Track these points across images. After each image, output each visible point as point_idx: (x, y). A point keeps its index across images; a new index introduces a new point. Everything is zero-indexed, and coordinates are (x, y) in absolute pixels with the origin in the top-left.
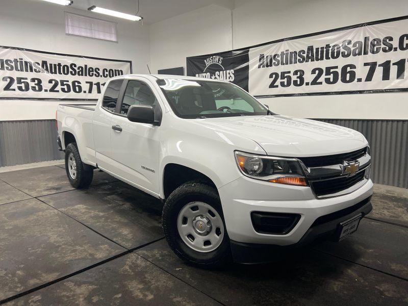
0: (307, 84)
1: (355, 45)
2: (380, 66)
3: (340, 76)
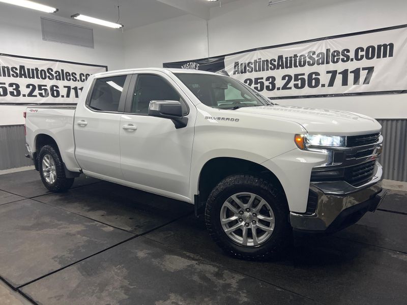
0: (278, 89)
1: (318, 56)
2: (339, 73)
3: (307, 82)
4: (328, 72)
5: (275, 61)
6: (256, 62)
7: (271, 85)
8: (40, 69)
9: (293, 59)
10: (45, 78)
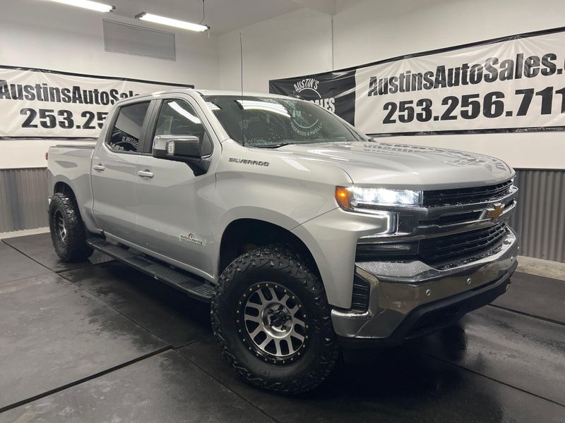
0: (436, 118)
1: (502, 65)
2: (537, 94)
3: (482, 108)
4: (518, 92)
5: (432, 76)
6: (402, 76)
7: (424, 113)
8: (100, 91)
9: (461, 71)
10: (107, 103)
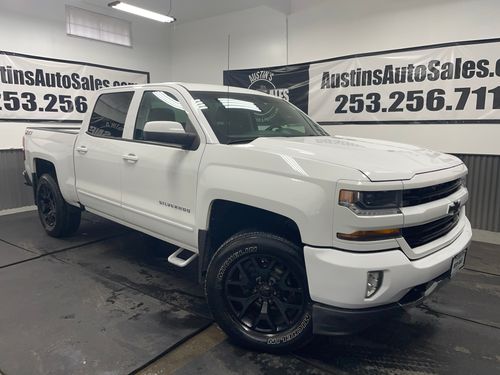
0: (384, 110)
1: (443, 67)
3: (425, 103)
4: (457, 90)
5: (381, 72)
6: (353, 73)
7: (373, 105)
8: (62, 75)
9: (407, 70)
10: (69, 87)
